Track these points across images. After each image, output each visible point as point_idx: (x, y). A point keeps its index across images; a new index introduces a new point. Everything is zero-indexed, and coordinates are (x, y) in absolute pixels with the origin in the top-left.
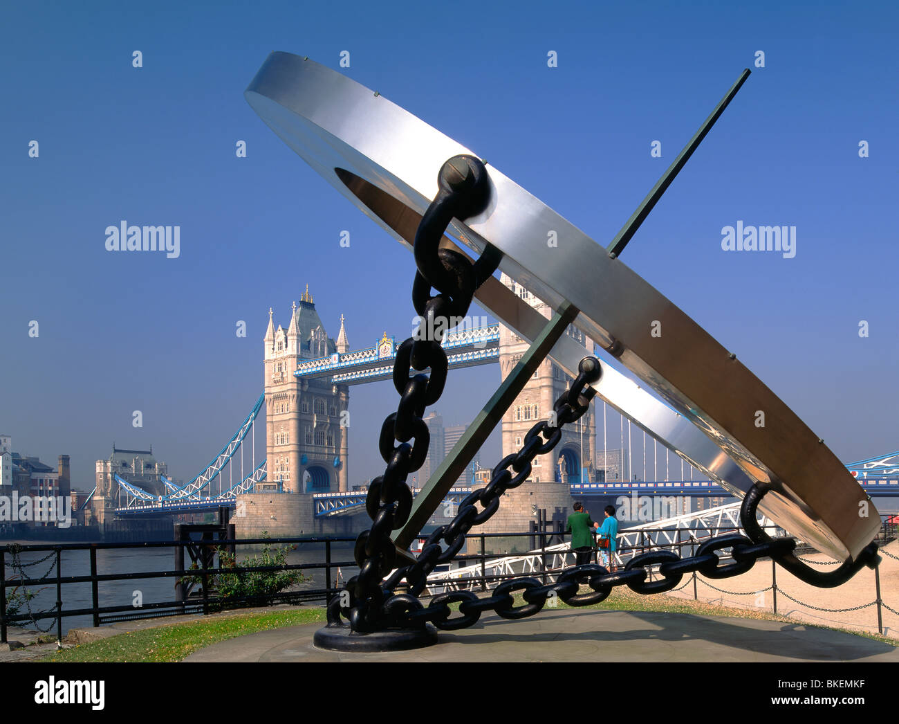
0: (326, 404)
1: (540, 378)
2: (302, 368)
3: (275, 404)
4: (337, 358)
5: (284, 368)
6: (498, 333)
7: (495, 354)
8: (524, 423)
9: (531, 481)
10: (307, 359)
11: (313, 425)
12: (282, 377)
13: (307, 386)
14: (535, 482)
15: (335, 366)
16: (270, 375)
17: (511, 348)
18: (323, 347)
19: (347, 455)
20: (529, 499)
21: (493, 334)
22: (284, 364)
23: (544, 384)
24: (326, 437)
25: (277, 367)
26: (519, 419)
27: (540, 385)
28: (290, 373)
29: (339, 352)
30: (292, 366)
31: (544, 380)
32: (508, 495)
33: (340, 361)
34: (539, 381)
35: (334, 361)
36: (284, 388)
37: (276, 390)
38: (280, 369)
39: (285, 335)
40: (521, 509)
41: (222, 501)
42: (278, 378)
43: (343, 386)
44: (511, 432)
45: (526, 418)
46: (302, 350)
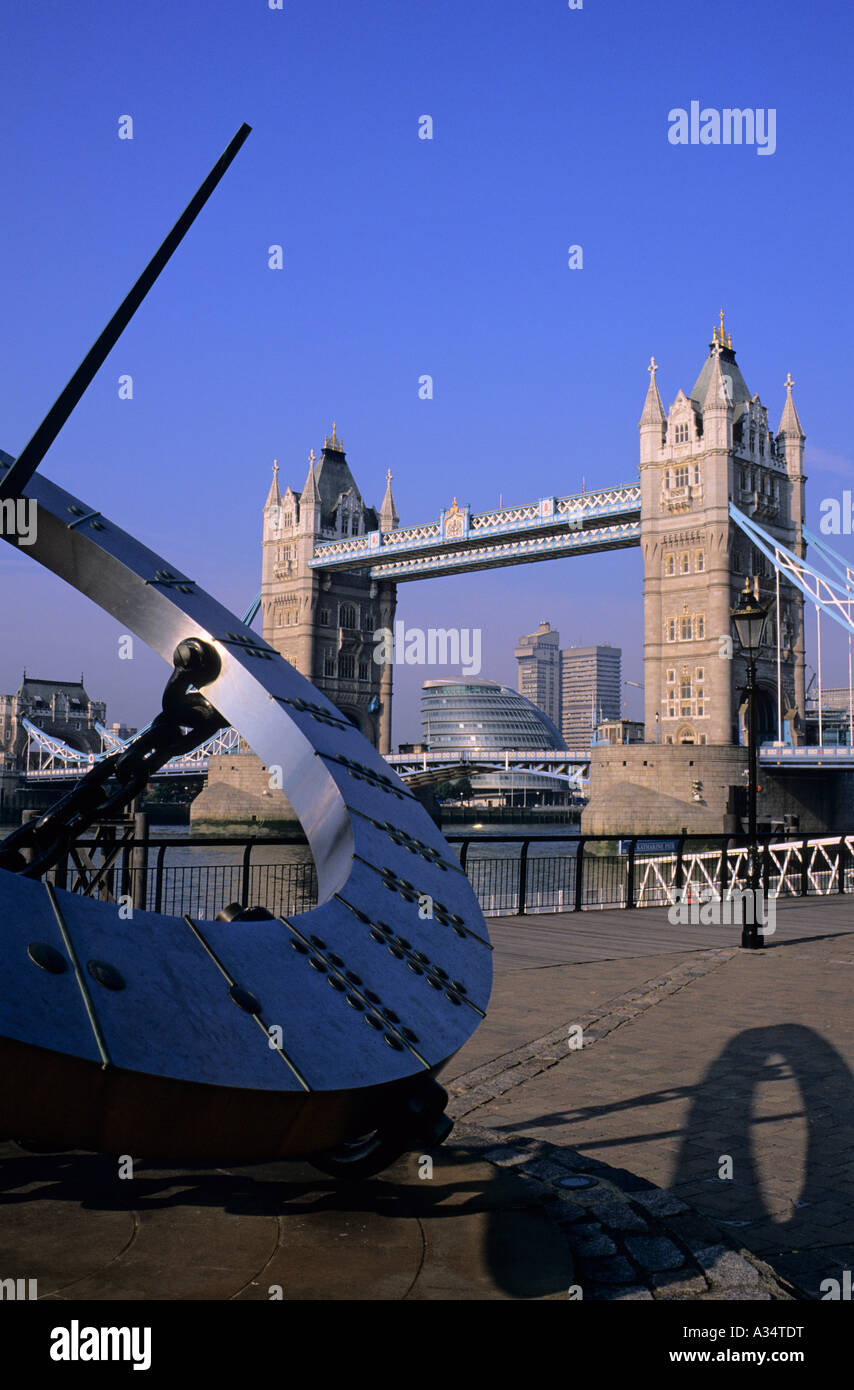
0: (358, 611)
1: (708, 572)
2: (320, 555)
3: (278, 612)
4: (378, 539)
5: (292, 555)
6: (638, 499)
7: (635, 533)
8: (680, 646)
9: (691, 742)
10: (330, 540)
11: (335, 646)
12: (290, 569)
13: (329, 584)
14: (699, 743)
15: (374, 552)
16: (270, 566)
17: (660, 522)
18: (355, 520)
19: (390, 694)
20: (687, 773)
21: (629, 501)
22: (293, 548)
23: (716, 581)
24: (357, 664)
25: (282, 551)
26: (672, 638)
27: (708, 583)
28: (302, 562)
29: (383, 529)
30: (306, 551)
31: (713, 574)
32: (652, 766)
33: (382, 544)
34: (707, 577)
35: (370, 545)
36: (292, 586)
37: (279, 589)
38: (287, 556)
39: (297, 502)
40: (673, 789)
41: (188, 765)
42: (284, 570)
43: (388, 585)
44: (659, 659)
45: (684, 637)
46: (322, 527)
